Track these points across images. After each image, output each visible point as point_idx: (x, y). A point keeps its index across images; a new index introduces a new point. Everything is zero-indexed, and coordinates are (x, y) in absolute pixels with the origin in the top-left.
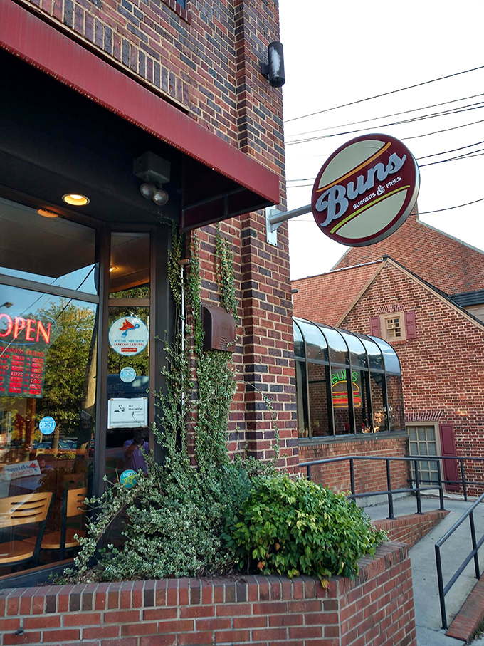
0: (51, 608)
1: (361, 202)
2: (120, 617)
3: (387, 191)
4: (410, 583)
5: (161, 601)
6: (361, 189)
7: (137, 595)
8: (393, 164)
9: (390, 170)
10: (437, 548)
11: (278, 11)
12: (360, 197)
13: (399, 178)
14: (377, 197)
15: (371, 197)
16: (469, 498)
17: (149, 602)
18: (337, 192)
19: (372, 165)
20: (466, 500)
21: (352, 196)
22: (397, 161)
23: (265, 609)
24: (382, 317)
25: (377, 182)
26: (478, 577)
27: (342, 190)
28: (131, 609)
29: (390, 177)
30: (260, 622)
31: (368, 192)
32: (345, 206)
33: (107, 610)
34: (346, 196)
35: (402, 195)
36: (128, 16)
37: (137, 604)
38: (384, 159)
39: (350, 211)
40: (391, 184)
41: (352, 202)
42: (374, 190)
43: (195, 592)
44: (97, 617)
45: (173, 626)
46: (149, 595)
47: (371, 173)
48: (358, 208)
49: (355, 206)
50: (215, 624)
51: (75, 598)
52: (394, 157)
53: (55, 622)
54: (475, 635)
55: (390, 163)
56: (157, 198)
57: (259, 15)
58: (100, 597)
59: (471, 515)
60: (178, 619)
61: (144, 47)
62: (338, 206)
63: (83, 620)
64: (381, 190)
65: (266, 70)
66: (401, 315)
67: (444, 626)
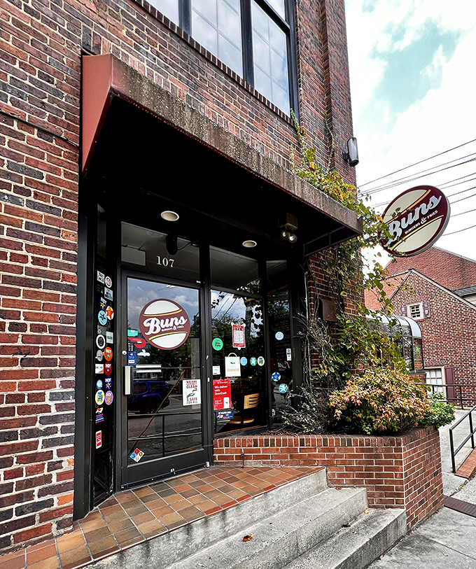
0: (256, 445)
1: (410, 230)
2: (288, 451)
3: (428, 220)
4: (439, 445)
5: (308, 444)
6: (410, 221)
7: (296, 441)
8: (432, 203)
9: (430, 207)
10: (451, 431)
11: (351, 118)
12: (410, 226)
13: (436, 212)
14: (421, 225)
15: (417, 225)
16: (464, 408)
17: (302, 444)
18: (394, 225)
19: (418, 205)
20: (462, 409)
21: (405, 226)
22: (435, 201)
23: (362, 450)
24: (408, 307)
25: (421, 216)
26: (473, 447)
27: (397, 223)
28: (294, 447)
29: (430, 211)
30: (361, 456)
31: (415, 223)
32: (399, 233)
33: (282, 447)
34: (400, 227)
35: (438, 222)
36: (272, 136)
37: (296, 445)
38: (426, 200)
39: (403, 235)
40: (431, 216)
41: (404, 230)
42: (419, 221)
43: (325, 440)
44: (278, 450)
45: (315, 456)
46: (302, 440)
47: (417, 210)
48: (408, 233)
49: (406, 233)
50: (336, 456)
51: (267, 441)
52: (433, 199)
53: (258, 451)
54: (472, 476)
55: (430, 202)
56: (291, 238)
57: (341, 123)
58: (279, 441)
59: (470, 414)
60: (317, 453)
61: (281, 153)
62: (395, 233)
63: (270, 451)
64: (423, 220)
65: (346, 157)
66: (421, 304)
67: (454, 471)
